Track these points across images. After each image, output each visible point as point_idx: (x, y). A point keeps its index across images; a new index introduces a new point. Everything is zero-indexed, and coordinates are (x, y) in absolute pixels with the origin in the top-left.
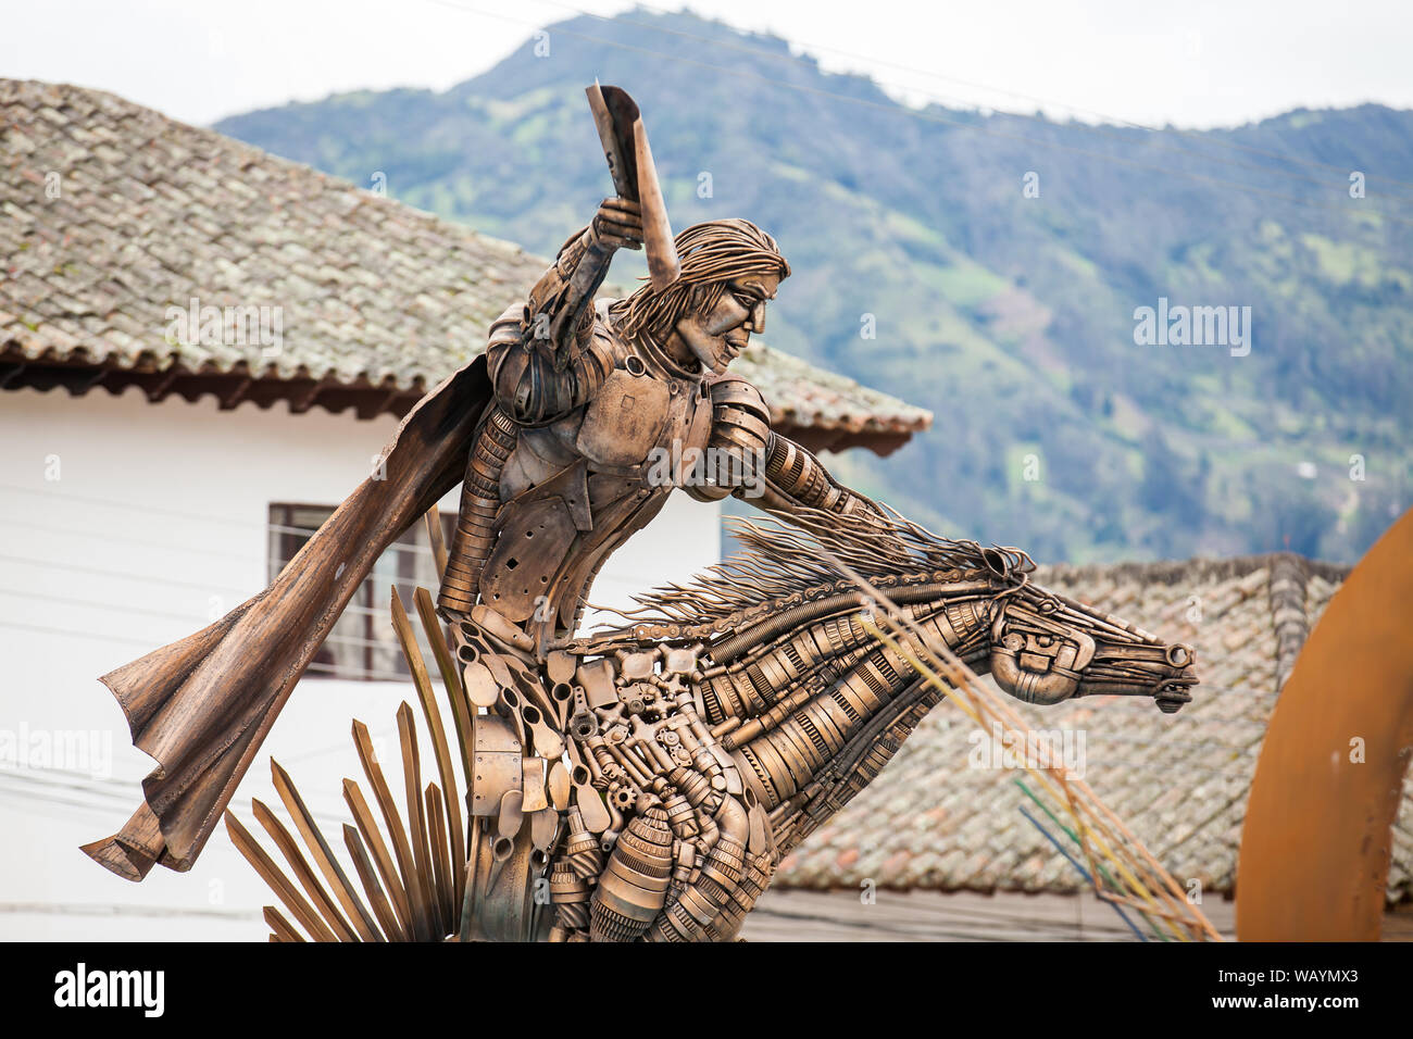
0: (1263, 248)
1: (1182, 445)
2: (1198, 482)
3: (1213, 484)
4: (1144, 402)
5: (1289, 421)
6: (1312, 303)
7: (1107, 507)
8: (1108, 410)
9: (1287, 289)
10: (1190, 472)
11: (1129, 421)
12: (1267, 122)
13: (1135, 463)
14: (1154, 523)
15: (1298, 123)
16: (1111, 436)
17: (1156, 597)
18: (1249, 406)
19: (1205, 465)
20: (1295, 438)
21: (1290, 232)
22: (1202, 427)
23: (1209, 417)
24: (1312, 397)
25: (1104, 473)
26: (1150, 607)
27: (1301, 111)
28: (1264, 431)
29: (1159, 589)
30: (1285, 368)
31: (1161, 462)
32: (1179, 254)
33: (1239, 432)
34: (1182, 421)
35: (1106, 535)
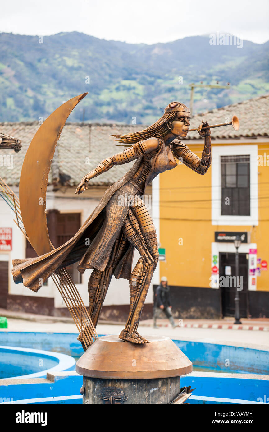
0: (55, 59)
1: (40, 98)
2: (44, 105)
3: (47, 105)
4: (33, 89)
5: (61, 93)
6: (65, 70)
7: (26, 110)
8: (26, 91)
9: (60, 67)
10: (42, 103)
11: (30, 93)
12: (56, 35)
13: (32, 101)
14: (35, 113)
15: (62, 35)
16: (27, 96)
17: (28, 128)
18: (54, 90)
19: (45, 102)
20: (62, 96)
21: (61, 56)
22: (44, 94)
23: (45, 92)
24: (65, 88)
25: (26, 104)
26: (27, 130)
27: (62, 33)
28: (56, 95)
29: (28, 127)
30: (60, 83)
31: (37, 101)
32: (39, 60)
33: (51, 95)
34: (40, 93)
35: (26, 115)
